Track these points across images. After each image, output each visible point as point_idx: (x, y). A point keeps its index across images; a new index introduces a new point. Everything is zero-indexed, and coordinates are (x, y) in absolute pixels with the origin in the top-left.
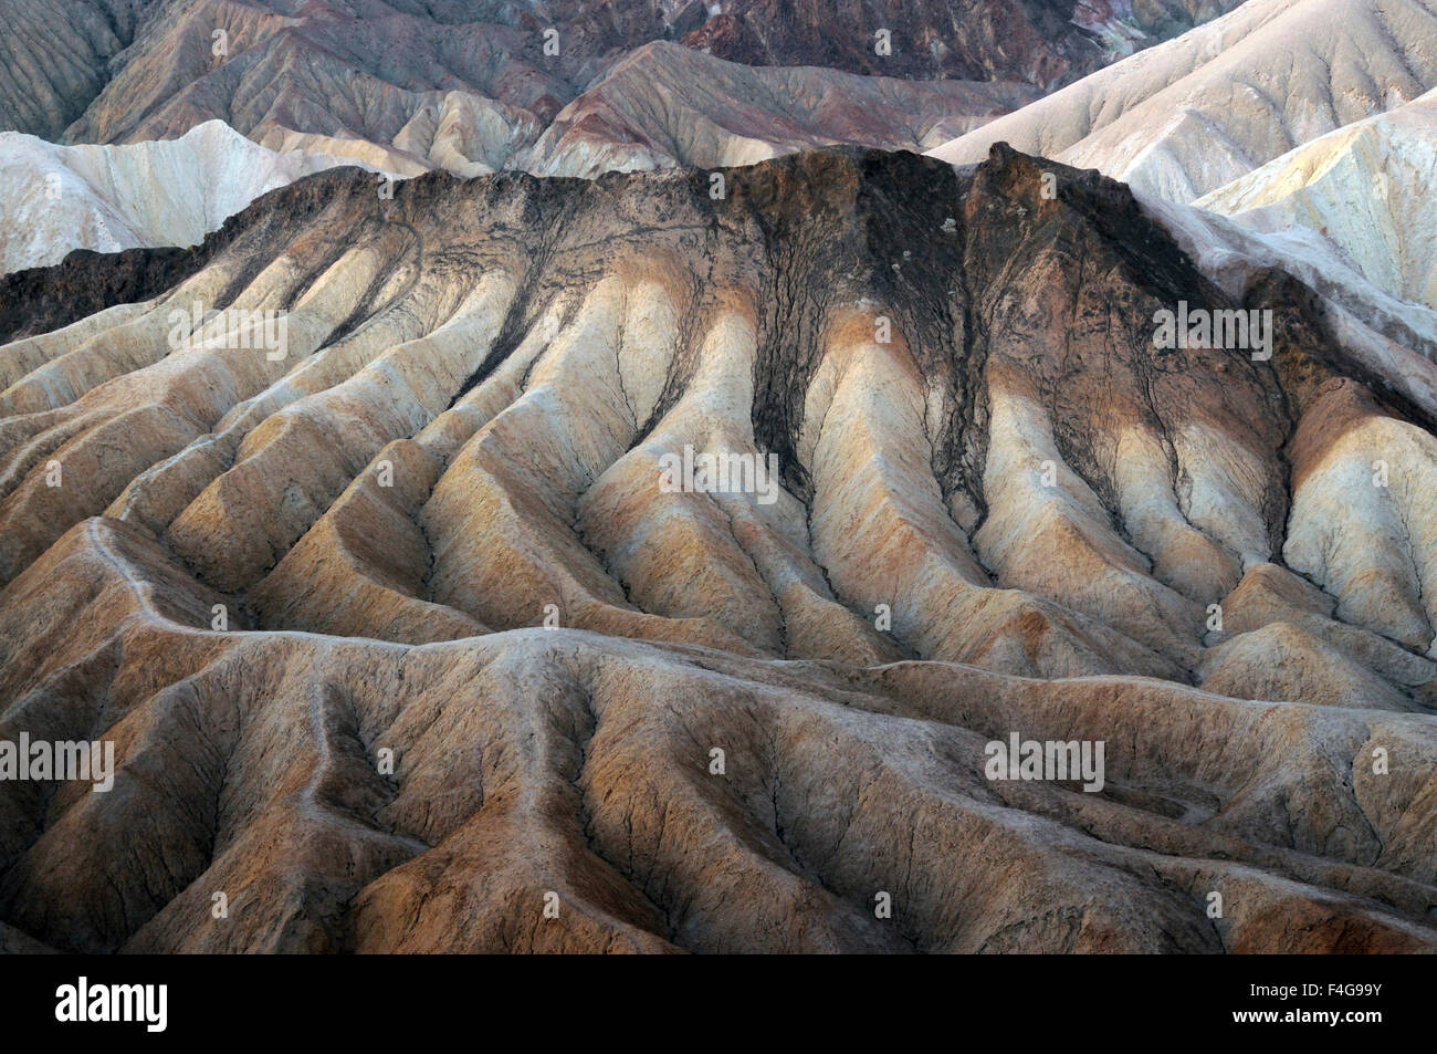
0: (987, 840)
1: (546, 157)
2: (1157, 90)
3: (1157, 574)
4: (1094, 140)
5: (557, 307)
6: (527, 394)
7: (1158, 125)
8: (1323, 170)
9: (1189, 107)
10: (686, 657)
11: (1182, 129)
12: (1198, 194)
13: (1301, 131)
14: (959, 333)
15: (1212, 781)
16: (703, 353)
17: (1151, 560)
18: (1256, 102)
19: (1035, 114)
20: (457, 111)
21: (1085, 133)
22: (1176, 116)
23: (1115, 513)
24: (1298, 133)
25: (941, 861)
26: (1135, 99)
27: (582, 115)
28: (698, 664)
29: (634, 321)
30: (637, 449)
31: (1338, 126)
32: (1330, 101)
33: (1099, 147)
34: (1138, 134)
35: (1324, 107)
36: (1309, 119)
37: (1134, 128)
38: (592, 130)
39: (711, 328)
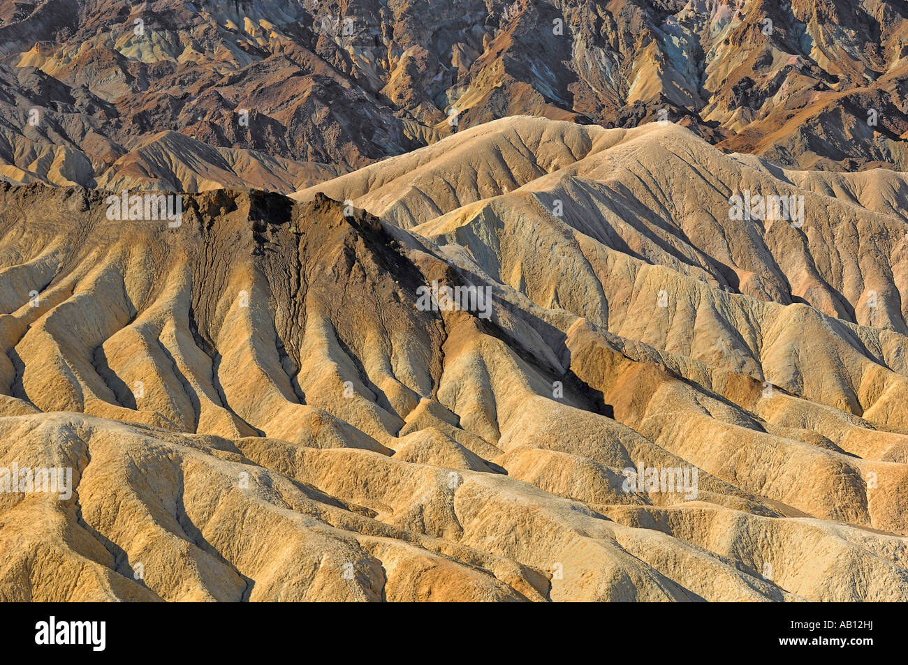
0: (279, 525)
1: (108, 181)
2: (399, 176)
3: (378, 401)
4: (370, 196)
5: (94, 254)
6: (74, 296)
7: (399, 191)
8: (469, 219)
9: (413, 184)
10: (139, 430)
11: (409, 195)
12: (415, 224)
13: (463, 201)
14: (293, 281)
15: (391, 501)
16: (167, 281)
17: (376, 394)
18: (443, 185)
19: (343, 181)
20: (64, 155)
21: (366, 191)
22: (407, 188)
23: (361, 372)
24: (462, 201)
25: (256, 534)
26: (390, 179)
27: (128, 163)
28: (146, 434)
29: (133, 263)
30: (129, 326)
31: (479, 199)
32: (476, 188)
33: (371, 199)
34: (390, 195)
35: (474, 191)
36: (467, 196)
37: (389, 191)
38: (133, 170)
39: (172, 269)
